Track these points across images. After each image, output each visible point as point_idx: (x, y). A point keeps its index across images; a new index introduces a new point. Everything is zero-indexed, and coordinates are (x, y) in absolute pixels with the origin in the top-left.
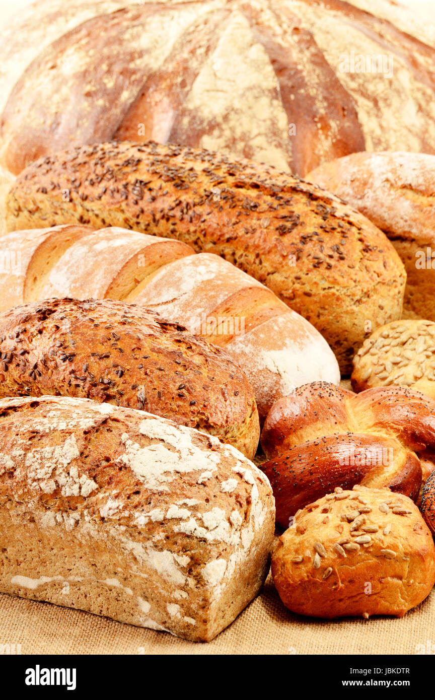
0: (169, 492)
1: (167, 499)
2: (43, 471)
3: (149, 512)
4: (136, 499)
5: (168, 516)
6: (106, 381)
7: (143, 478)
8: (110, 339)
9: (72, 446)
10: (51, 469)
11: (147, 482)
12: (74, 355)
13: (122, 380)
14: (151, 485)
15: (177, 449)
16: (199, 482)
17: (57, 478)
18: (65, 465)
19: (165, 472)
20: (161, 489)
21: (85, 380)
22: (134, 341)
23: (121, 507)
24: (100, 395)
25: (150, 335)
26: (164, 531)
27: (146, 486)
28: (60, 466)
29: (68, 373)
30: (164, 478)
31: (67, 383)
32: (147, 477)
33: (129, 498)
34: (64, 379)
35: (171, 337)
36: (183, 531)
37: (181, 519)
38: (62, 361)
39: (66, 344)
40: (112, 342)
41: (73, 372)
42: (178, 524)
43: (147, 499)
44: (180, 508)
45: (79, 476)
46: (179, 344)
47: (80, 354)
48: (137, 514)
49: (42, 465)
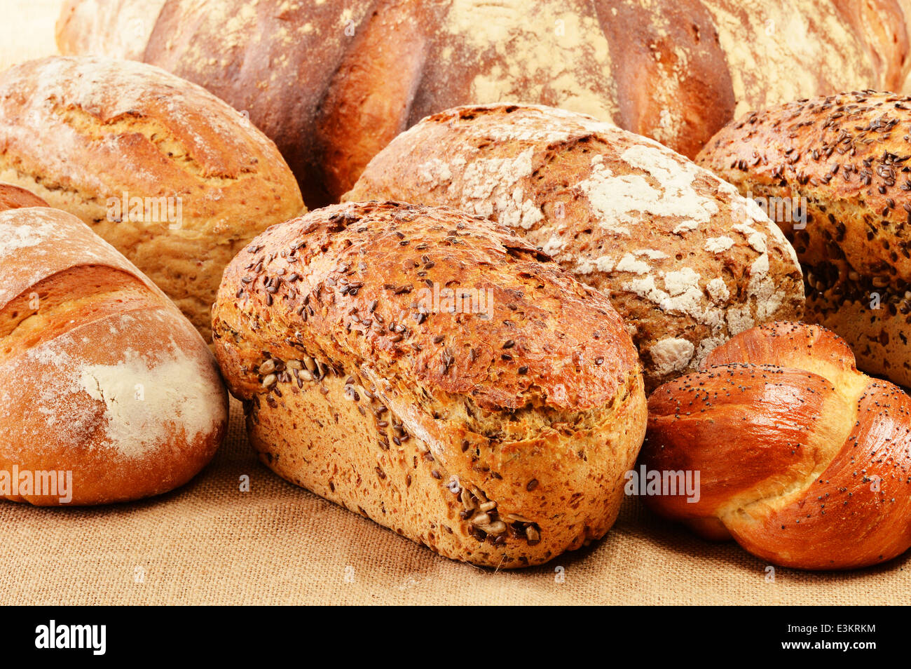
0: (630, 236)
1: (625, 245)
2: (482, 188)
3: (596, 259)
4: (584, 239)
5: (619, 268)
6: (398, 328)
7: (600, 214)
8: (417, 266)
9: (525, 160)
10: (491, 187)
11: (604, 220)
12: (360, 286)
13: (422, 328)
14: (608, 224)
15: (662, 186)
16: (675, 232)
17: (497, 200)
18: (510, 184)
19: (632, 211)
20: (619, 230)
21: (369, 326)
22: (453, 271)
23: (563, 248)
24: (387, 350)
25: (482, 264)
26: (610, 287)
27: (601, 224)
28: (503, 184)
29: (347, 313)
30: (628, 218)
31: (345, 328)
32: (606, 213)
33: (576, 237)
34: (342, 321)
35: (518, 268)
36: (634, 289)
37: (635, 274)
38: (341, 295)
39: (353, 269)
40: (420, 270)
41: (355, 311)
42: (630, 280)
43: (598, 241)
44: (637, 259)
45: (523, 200)
46: (526, 280)
47: (370, 285)
48: (581, 260)
49: (482, 180)
